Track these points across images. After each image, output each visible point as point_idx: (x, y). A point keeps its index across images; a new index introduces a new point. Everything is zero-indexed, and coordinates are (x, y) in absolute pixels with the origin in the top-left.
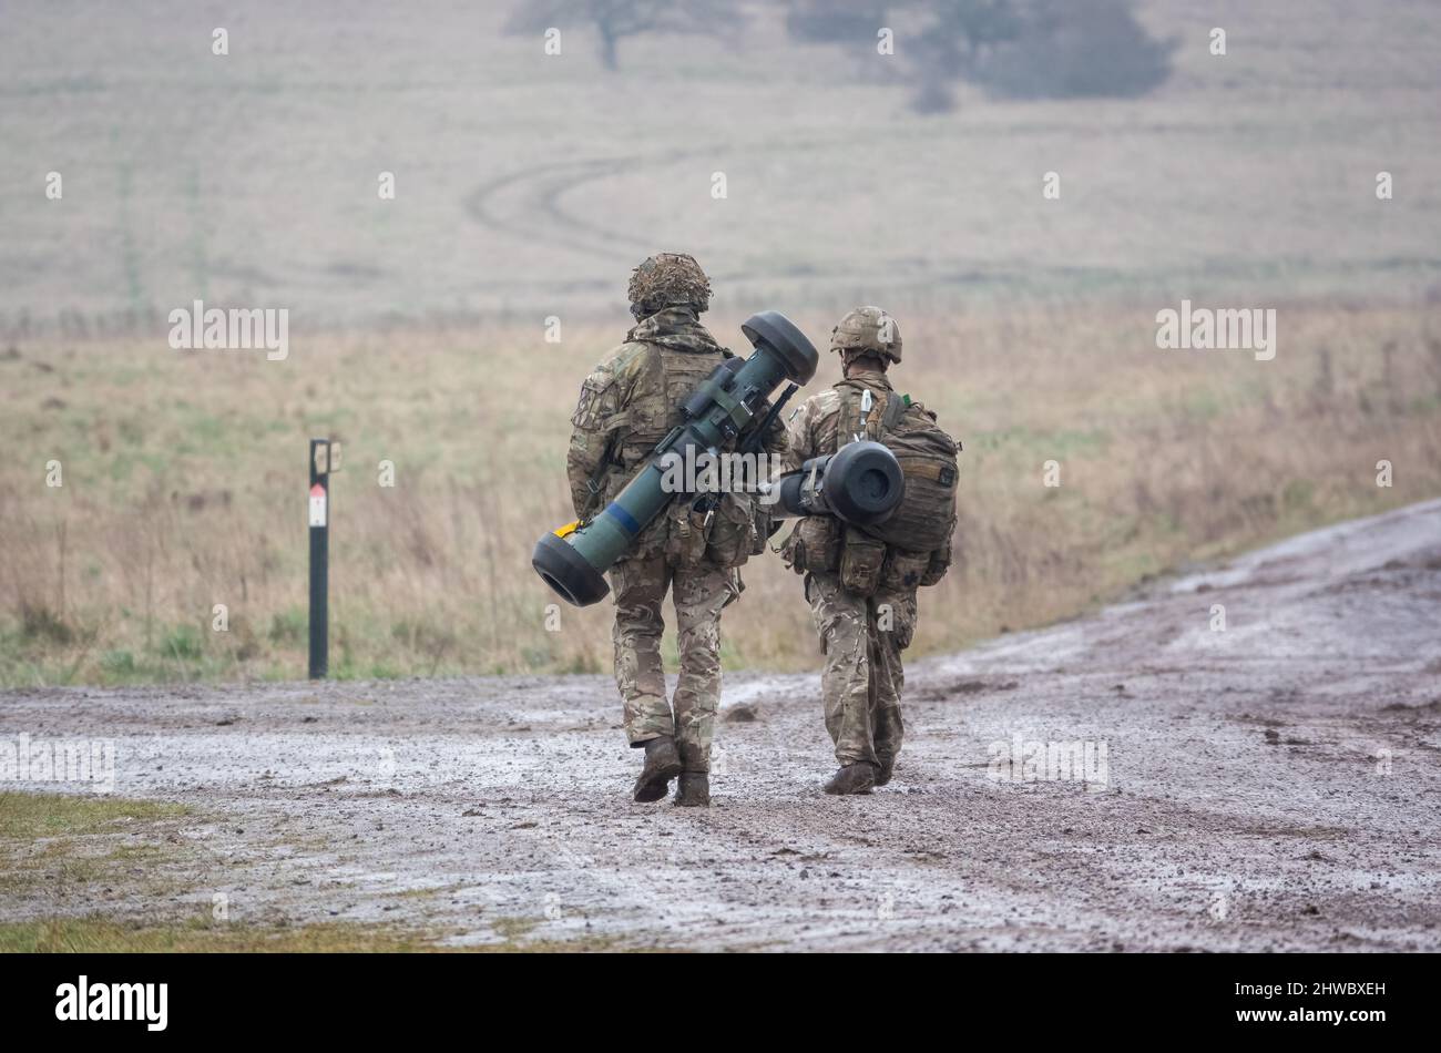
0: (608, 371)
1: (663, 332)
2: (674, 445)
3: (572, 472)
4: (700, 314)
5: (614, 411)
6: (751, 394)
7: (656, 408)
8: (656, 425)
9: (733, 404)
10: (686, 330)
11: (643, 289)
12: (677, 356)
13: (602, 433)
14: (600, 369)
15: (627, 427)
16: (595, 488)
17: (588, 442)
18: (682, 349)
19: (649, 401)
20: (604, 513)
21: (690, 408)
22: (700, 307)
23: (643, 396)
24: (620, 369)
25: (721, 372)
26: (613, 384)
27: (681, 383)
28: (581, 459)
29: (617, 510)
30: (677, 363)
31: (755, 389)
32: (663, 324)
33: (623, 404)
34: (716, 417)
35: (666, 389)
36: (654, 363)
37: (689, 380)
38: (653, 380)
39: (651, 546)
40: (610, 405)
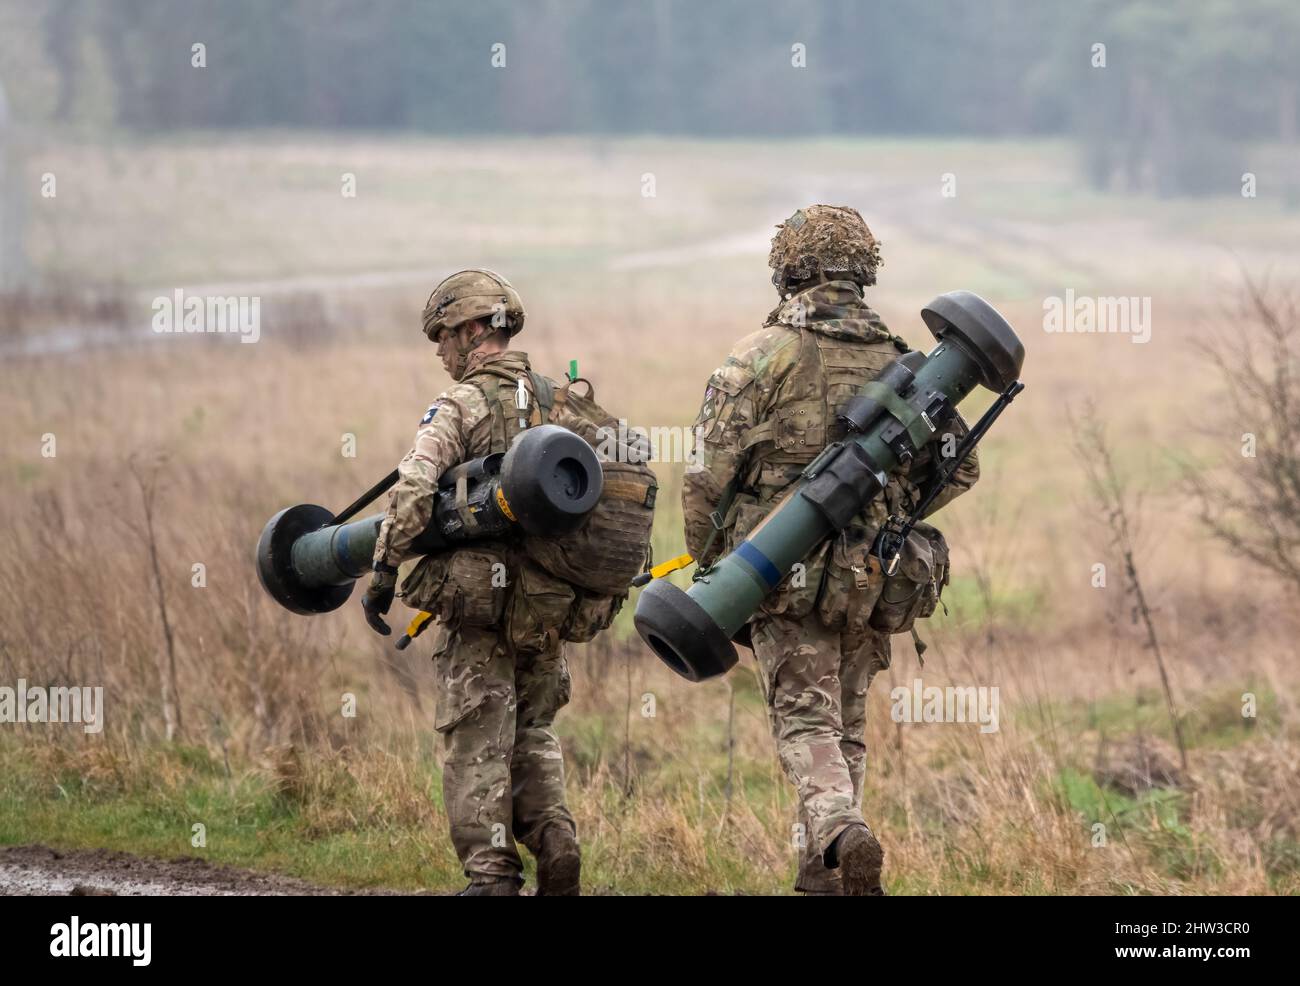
0: (744, 366)
1: (820, 315)
2: (833, 467)
3: (688, 499)
4: (865, 288)
5: (749, 422)
6: (937, 402)
7: (810, 417)
8: (810, 441)
9: (910, 415)
10: (850, 312)
11: (787, 251)
12: (839, 349)
13: (733, 450)
14: (734, 362)
15: (769, 443)
16: (720, 524)
17: (714, 459)
18: (846, 338)
19: (800, 407)
20: (733, 556)
21: (854, 418)
22: (864, 280)
23: (793, 400)
24: (764, 363)
25: (895, 371)
26: (752, 384)
27: (845, 384)
28: (702, 483)
29: (751, 553)
30: (838, 357)
31: (942, 397)
32: (821, 303)
33: (765, 411)
34: (887, 432)
35: (825, 393)
36: (810, 358)
37: (854, 381)
38: (807, 379)
39: (794, 599)
40: (746, 412)
